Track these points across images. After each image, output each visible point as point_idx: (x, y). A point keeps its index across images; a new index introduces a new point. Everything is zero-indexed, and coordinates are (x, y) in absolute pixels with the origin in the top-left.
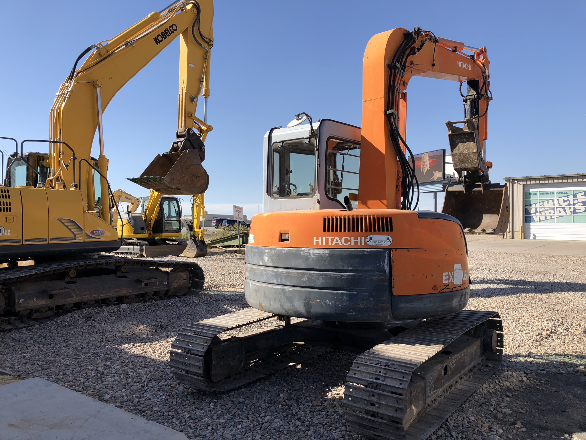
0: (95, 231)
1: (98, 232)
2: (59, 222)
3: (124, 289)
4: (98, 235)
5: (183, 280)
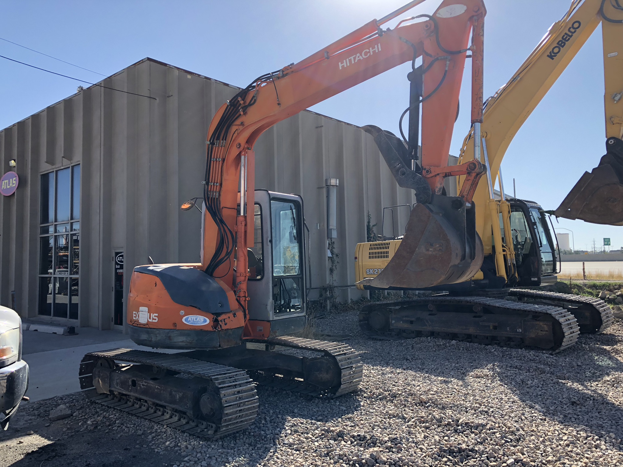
3: (471, 328)
5: (544, 331)
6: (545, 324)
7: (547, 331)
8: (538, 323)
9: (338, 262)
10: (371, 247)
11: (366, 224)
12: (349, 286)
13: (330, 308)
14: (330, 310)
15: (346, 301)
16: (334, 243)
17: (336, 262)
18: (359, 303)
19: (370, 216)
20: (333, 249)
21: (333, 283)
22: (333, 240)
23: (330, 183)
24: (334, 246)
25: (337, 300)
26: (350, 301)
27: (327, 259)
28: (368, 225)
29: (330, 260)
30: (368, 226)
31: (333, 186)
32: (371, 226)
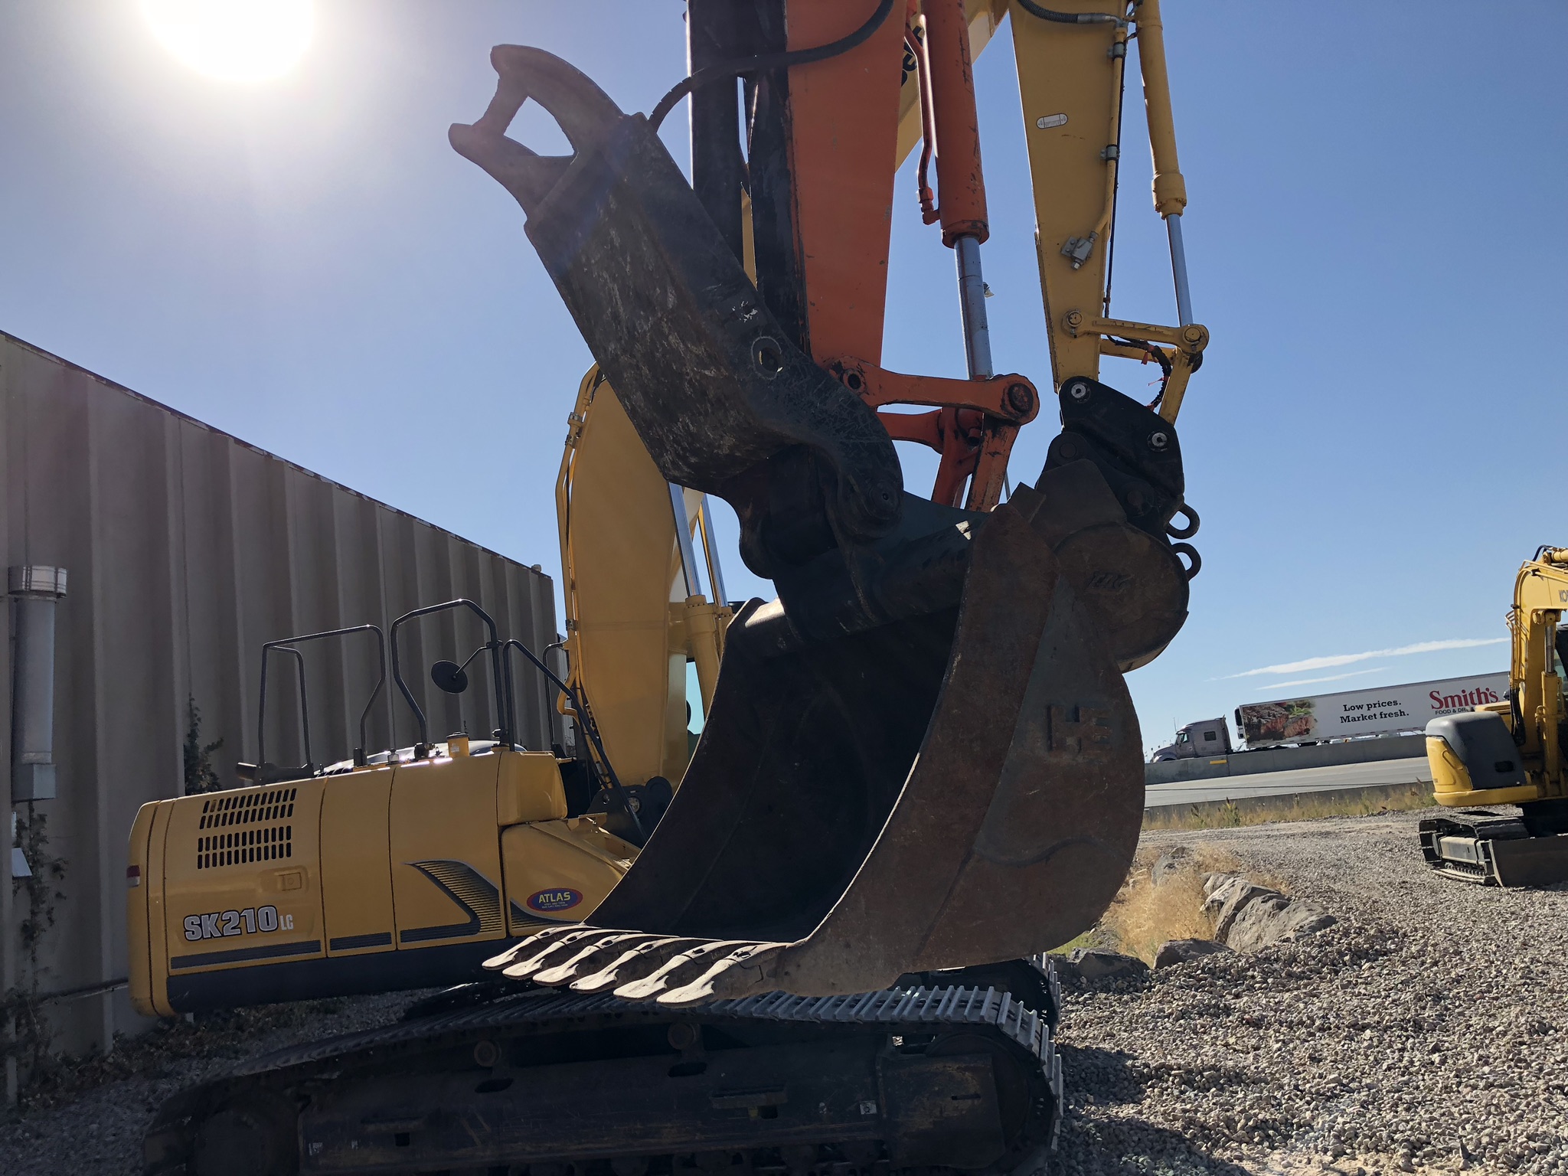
0: (544, 892)
1: (555, 898)
2: (419, 872)
3: (669, 1125)
4: (557, 909)
5: (965, 1098)
6: (966, 1069)
7: (977, 1096)
8: (937, 1066)
9: (59, 895)
10: (207, 815)
11: (181, 741)
12: (106, 985)
13: (19, 1087)
14: (20, 1096)
15: (94, 1046)
16: (42, 818)
17: (52, 895)
18: (151, 1045)
19: (195, 712)
20: (41, 846)
21: (36, 983)
22: (39, 809)
23: (29, 582)
24: (43, 832)
25: (51, 1052)
26: (109, 1044)
27: (9, 887)
28: (188, 744)
29: (23, 892)
30: (190, 753)
31: (38, 592)
32: (201, 749)
